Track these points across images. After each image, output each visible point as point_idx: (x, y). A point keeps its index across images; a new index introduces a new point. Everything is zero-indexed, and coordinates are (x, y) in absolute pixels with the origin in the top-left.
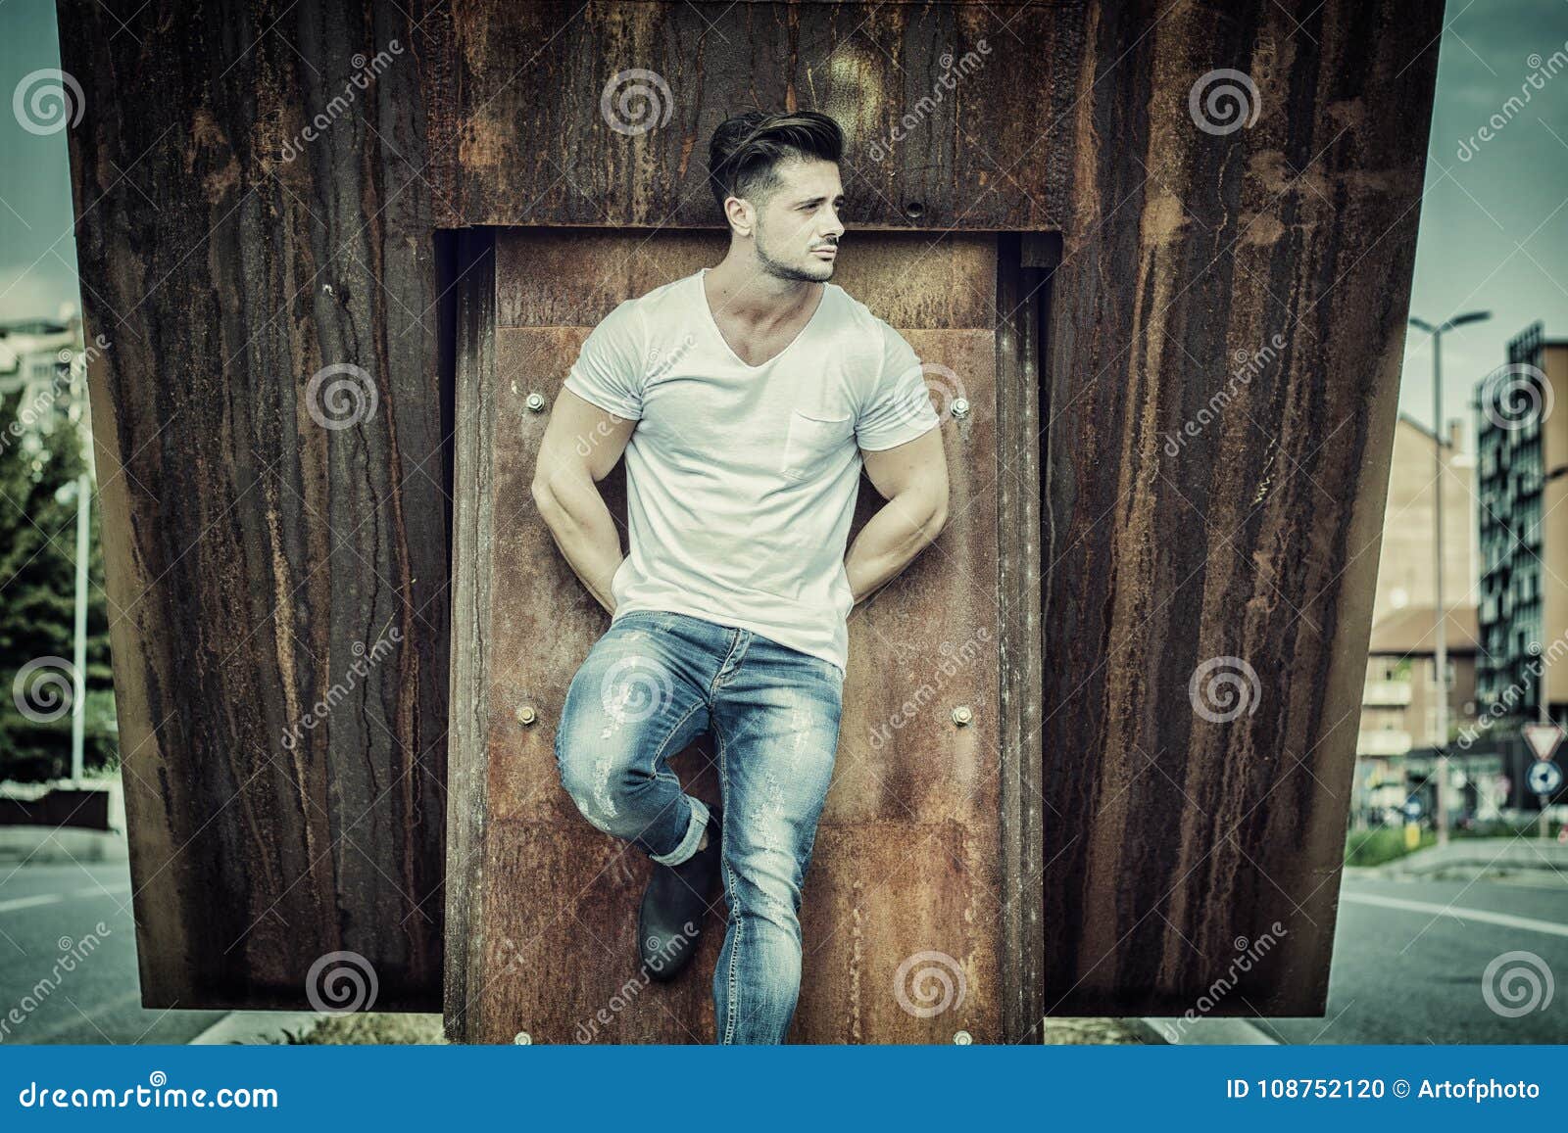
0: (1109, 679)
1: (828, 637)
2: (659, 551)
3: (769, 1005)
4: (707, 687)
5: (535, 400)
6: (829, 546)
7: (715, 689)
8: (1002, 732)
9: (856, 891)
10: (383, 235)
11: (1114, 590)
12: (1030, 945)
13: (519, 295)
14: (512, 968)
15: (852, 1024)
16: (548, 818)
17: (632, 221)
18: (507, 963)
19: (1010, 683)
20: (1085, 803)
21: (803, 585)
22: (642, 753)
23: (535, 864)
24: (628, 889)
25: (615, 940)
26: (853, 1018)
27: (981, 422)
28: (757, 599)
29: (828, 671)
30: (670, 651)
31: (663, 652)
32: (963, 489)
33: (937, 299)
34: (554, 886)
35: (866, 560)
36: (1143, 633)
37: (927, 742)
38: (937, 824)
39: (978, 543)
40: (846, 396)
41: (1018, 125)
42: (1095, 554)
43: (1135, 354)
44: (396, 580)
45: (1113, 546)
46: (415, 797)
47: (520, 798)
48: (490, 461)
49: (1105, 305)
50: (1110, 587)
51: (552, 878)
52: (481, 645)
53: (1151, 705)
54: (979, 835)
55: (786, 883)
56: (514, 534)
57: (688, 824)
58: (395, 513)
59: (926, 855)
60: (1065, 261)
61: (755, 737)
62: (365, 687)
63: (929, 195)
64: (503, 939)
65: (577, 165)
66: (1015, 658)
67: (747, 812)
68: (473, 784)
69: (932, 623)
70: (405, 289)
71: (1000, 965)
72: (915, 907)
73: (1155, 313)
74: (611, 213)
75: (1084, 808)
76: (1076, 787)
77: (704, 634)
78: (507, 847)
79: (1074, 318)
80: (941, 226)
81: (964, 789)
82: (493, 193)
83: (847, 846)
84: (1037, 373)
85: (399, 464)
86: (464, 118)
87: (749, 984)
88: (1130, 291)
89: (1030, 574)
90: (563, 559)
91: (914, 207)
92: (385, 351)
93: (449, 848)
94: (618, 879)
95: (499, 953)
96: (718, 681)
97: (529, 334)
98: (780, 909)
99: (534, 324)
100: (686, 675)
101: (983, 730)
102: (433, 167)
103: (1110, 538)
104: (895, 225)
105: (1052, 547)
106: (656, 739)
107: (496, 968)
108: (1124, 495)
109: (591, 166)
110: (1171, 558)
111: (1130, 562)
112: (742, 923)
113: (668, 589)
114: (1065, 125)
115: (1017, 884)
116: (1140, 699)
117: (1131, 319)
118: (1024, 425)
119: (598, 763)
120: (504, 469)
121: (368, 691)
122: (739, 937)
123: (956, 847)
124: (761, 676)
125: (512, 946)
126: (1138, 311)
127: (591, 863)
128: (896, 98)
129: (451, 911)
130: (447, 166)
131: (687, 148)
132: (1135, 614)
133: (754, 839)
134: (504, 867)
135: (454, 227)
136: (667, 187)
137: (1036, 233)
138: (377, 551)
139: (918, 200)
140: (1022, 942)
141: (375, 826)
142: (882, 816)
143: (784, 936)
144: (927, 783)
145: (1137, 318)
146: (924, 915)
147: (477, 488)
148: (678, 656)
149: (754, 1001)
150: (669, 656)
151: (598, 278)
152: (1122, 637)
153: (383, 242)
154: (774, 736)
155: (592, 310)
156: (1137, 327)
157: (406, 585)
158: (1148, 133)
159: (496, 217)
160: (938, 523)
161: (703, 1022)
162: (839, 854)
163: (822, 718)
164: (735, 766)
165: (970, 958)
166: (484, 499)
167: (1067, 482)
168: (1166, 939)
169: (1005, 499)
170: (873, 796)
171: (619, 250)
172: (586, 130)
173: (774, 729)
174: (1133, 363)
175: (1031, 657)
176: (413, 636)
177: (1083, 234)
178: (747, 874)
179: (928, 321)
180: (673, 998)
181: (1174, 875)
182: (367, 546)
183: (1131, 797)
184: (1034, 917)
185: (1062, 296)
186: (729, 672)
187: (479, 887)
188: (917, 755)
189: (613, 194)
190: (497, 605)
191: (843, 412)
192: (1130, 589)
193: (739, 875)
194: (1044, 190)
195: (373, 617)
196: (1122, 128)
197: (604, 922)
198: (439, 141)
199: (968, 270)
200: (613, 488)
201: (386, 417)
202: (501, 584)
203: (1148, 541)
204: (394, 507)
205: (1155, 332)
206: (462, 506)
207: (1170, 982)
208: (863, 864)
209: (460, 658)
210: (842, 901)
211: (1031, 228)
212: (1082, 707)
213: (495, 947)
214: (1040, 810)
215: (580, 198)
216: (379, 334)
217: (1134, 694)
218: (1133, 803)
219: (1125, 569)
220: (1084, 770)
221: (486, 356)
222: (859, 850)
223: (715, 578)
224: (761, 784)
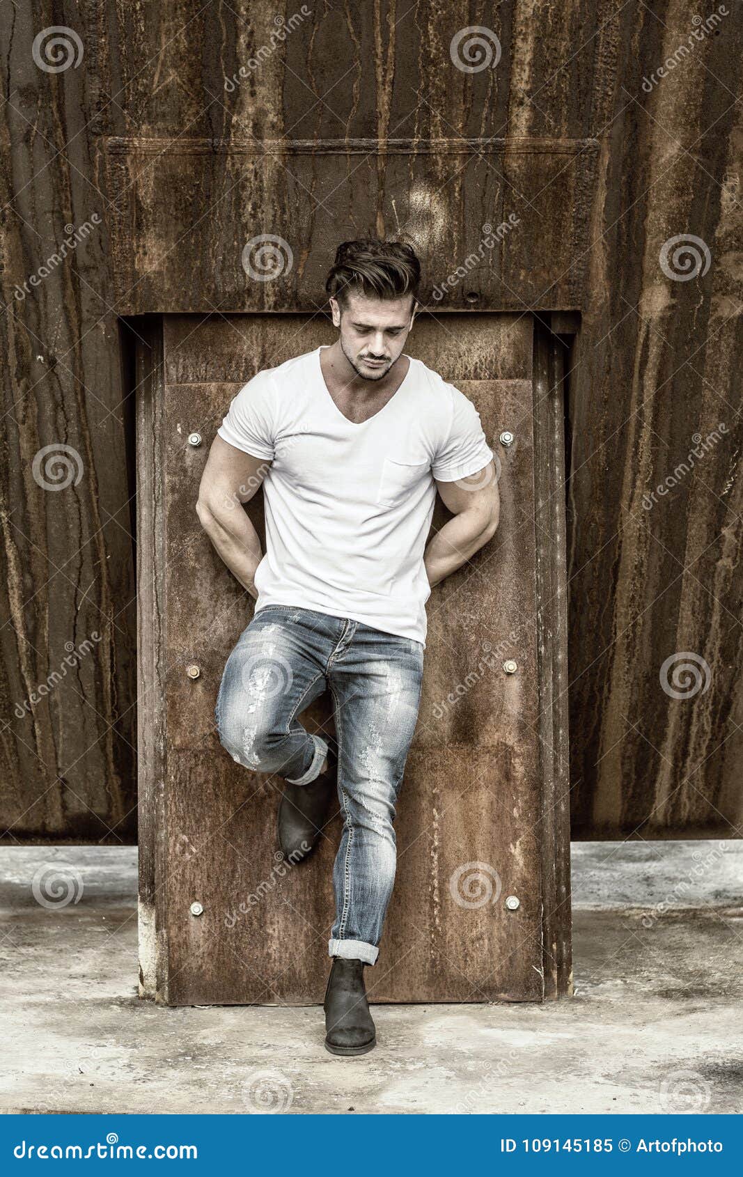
0: (616, 616)
1: (413, 622)
2: (288, 559)
3: (373, 892)
4: (325, 662)
5: (194, 438)
6: (412, 553)
7: (330, 664)
8: (540, 676)
9: (435, 796)
10: (80, 321)
11: (620, 556)
12: (560, 828)
13: (181, 360)
14: (188, 856)
15: (432, 892)
16: (211, 747)
17: (263, 308)
18: (184, 853)
19: (545, 639)
20: (599, 698)
21: (393, 583)
22: (278, 720)
23: (201, 780)
24: (270, 796)
25: (261, 834)
26: (434, 888)
27: (522, 449)
28: (361, 597)
29: (413, 647)
30: (298, 638)
31: (292, 639)
32: (510, 498)
33: (489, 359)
34: (216, 795)
35: (440, 557)
36: (641, 584)
37: (485, 686)
38: (493, 746)
39: (521, 539)
40: (424, 446)
41: (549, 237)
42: (606, 531)
43: (635, 394)
44: (95, 557)
45: (619, 525)
46: (113, 703)
47: (190, 732)
48: (163, 482)
49: (613, 361)
50: (617, 553)
51: (214, 790)
52: (159, 618)
53: (646, 634)
54: (522, 754)
55: (385, 804)
56: (182, 538)
57: (313, 757)
58: (93, 510)
59: (486, 770)
60: (584, 331)
61: (360, 697)
62: (74, 629)
63: (482, 286)
64: (181, 835)
65: (222, 270)
66: (548, 621)
67: (356, 752)
68: (156, 721)
69: (488, 599)
70: (97, 358)
71: (539, 847)
72: (478, 806)
73: (650, 365)
74: (248, 303)
75: (598, 703)
76: (592, 688)
77: (322, 624)
78: (182, 768)
79: (590, 371)
80: (492, 308)
81: (513, 720)
82: (161, 290)
83: (428, 764)
84: (563, 407)
85: (96, 478)
86: (138, 238)
87: (359, 876)
88: (632, 350)
89: (559, 557)
90: (218, 555)
91: (472, 295)
92: (84, 401)
93: (140, 765)
94: (261, 788)
95: (178, 845)
96: (333, 658)
97: (189, 388)
98: (380, 822)
99: (193, 381)
100: (309, 656)
101: (525, 678)
102: (116, 273)
103: (617, 520)
104: (458, 308)
105: (574, 526)
106: (289, 708)
107: (176, 856)
108: (627, 491)
109: (233, 270)
110: (662, 532)
111: (632, 536)
112: (352, 832)
113: (295, 588)
114: (583, 236)
115: (550, 786)
116: (639, 629)
117: (632, 370)
118: (554, 446)
119: (246, 731)
120: (173, 490)
121: (77, 632)
122: (351, 842)
123: (506, 763)
124: (365, 653)
125: (187, 840)
126: (637, 365)
127: (243, 778)
128: (458, 219)
129: (142, 810)
130: (126, 272)
131: (304, 257)
132: (635, 572)
133: (362, 773)
134: (180, 783)
135: (133, 314)
136: (289, 284)
137: (562, 312)
138: (81, 537)
139: (475, 290)
140: (555, 827)
141: (84, 722)
142: (453, 741)
143: (384, 841)
144: (485, 716)
145: (636, 370)
146: (484, 811)
147: (154, 502)
148: (303, 642)
149: (362, 889)
150: (298, 642)
151: (239, 347)
152: (626, 586)
153: (80, 326)
154: (375, 697)
155: (236, 370)
156: (636, 375)
157: (103, 561)
158: (645, 242)
159: (163, 307)
160: (492, 529)
161: (326, 891)
162: (422, 770)
163: (409, 683)
164: (346, 717)
165: (518, 843)
166: (159, 510)
167: (585, 481)
168: (657, 789)
169: (541, 504)
170: (446, 726)
171: (254, 327)
172: (229, 245)
173: (375, 692)
174: (633, 400)
175: (559, 618)
176: (109, 594)
177: (597, 312)
178: (356, 797)
179: (482, 374)
180: (304, 875)
181: (662, 746)
182: (74, 534)
183: (632, 695)
184: (563, 808)
185: (581, 355)
186: (341, 652)
187: (162, 795)
188: (478, 696)
189: (249, 290)
190: (170, 591)
191: (423, 457)
192: (632, 555)
193: (350, 797)
194: (568, 282)
195: (79, 581)
196: (625, 238)
197: (253, 821)
198: (120, 255)
199: (512, 337)
200: (255, 507)
201: (85, 446)
202: (173, 576)
203: (644, 521)
204: (93, 507)
205: (650, 378)
206: (144, 512)
207: (660, 818)
208: (439, 776)
209: (144, 626)
210: (424, 803)
211: (556, 309)
212: (597, 635)
213: (175, 841)
214: (567, 731)
215: (225, 293)
216: (79, 389)
217: (634, 626)
218: (633, 698)
219: (628, 541)
220: (598, 677)
221: (158, 404)
222: (436, 766)
223: (329, 582)
224: (365, 732)
